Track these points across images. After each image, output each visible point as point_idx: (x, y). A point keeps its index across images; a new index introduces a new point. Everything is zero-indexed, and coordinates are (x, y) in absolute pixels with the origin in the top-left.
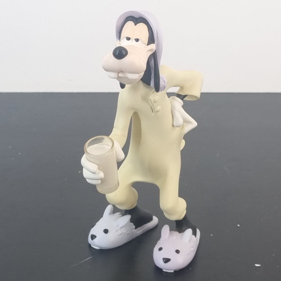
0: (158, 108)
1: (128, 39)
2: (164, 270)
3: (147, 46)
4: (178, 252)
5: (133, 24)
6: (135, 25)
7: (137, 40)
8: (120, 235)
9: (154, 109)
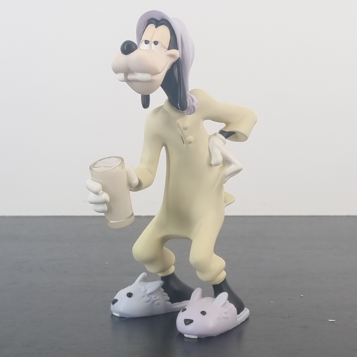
0: (190, 138)
1: (147, 42)
2: (186, 336)
3: (168, 51)
4: (203, 313)
5: (154, 26)
6: (156, 27)
7: (156, 43)
8: (148, 301)
9: (184, 138)
